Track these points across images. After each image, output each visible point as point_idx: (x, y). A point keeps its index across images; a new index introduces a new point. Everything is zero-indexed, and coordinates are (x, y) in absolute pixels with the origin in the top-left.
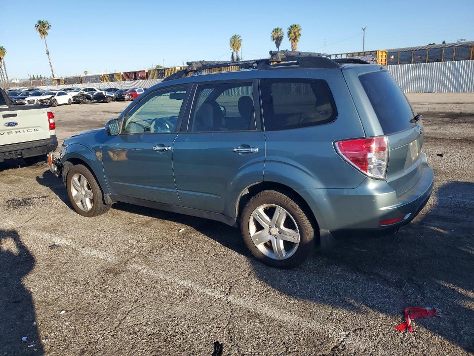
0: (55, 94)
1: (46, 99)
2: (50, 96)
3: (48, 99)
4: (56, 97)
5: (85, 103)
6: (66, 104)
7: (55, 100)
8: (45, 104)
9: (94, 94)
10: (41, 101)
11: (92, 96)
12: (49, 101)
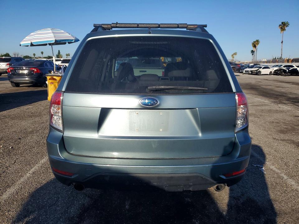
0: (261, 68)
1: (254, 70)
2: (257, 69)
3: (256, 70)
4: (261, 70)
5: (281, 75)
6: (267, 75)
7: (260, 72)
8: (253, 73)
9: (290, 69)
10: (251, 71)
11: (287, 71)
12: (256, 72)
